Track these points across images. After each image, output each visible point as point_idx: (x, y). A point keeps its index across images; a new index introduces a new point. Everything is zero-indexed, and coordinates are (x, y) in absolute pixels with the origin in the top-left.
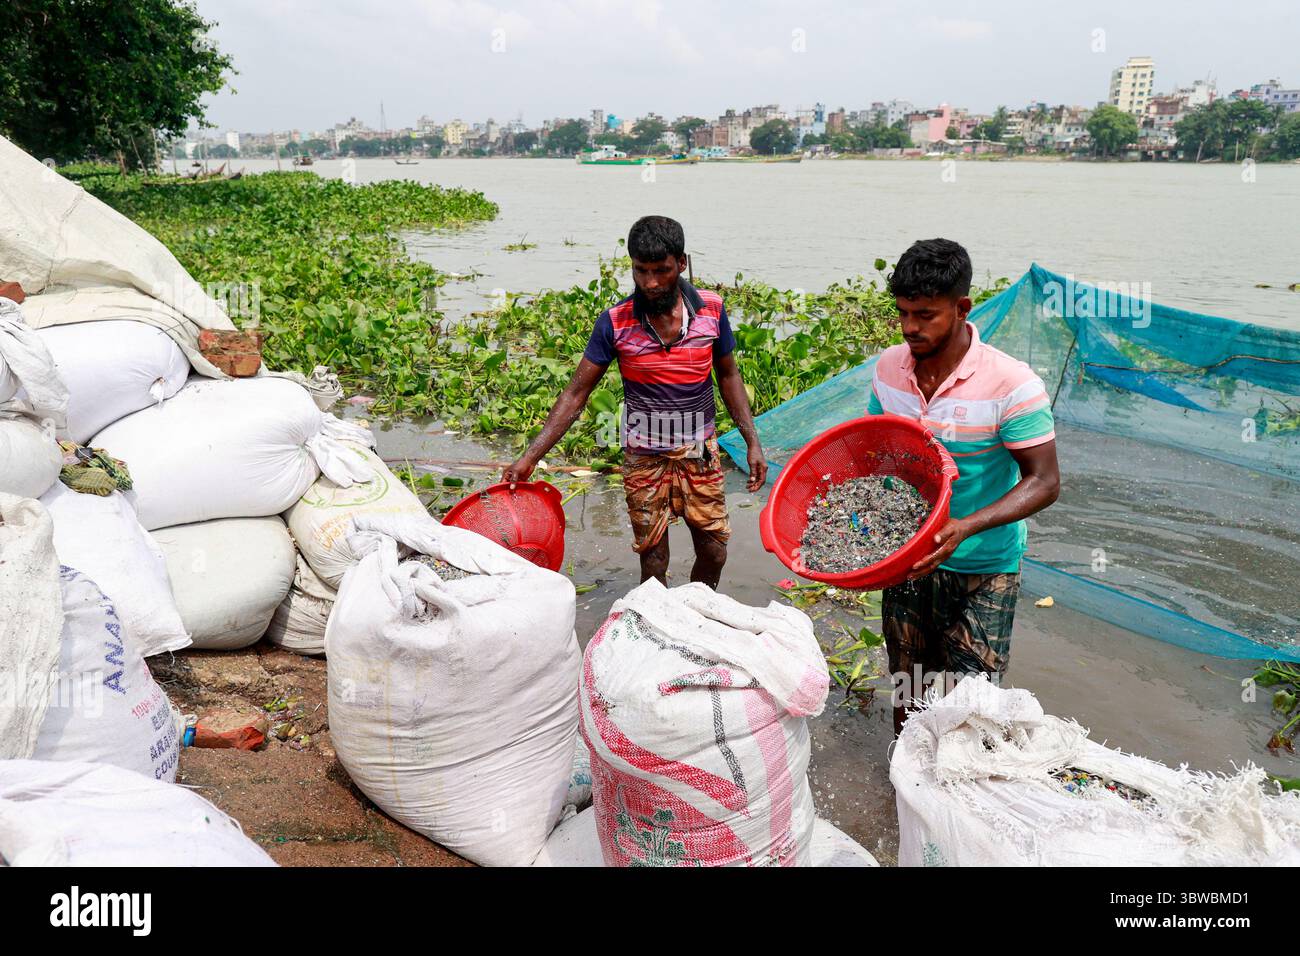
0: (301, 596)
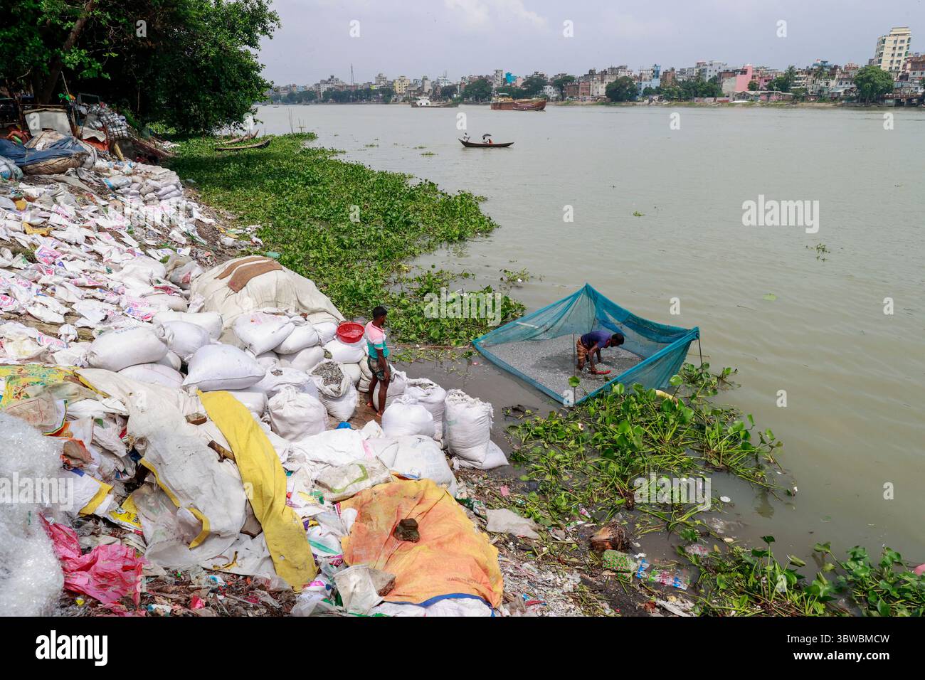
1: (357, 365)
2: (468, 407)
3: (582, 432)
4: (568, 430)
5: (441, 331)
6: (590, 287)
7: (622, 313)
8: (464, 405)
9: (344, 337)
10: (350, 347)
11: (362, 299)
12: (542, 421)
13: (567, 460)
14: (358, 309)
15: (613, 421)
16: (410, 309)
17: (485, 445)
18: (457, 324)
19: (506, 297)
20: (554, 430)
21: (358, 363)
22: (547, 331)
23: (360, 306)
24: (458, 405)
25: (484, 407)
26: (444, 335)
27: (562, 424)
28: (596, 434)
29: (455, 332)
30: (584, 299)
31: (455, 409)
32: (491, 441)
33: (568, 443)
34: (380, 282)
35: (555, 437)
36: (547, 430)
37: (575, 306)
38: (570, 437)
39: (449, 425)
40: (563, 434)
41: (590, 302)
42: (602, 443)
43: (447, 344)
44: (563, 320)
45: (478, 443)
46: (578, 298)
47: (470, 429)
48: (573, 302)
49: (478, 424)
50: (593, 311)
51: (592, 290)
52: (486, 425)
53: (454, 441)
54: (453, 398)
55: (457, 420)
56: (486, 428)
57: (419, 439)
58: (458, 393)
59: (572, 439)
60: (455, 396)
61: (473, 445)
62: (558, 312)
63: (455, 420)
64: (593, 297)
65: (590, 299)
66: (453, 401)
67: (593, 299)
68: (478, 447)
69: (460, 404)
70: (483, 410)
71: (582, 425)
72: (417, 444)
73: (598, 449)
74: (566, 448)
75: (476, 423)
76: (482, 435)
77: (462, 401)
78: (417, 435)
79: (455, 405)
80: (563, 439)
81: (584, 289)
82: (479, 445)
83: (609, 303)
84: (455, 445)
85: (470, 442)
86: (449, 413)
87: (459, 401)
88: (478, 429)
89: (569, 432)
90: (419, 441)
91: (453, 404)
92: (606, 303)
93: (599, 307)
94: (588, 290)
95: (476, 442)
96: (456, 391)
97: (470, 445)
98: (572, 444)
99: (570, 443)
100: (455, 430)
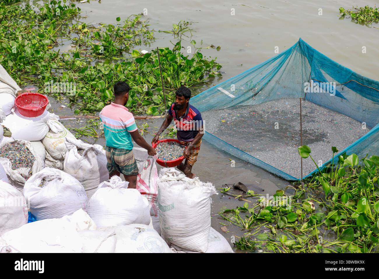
0: (47, 161)
1: (40, 143)
2: (186, 188)
3: (313, 211)
4: (299, 212)
6: (303, 42)
7: (344, 73)
8: (180, 187)
9: (24, 110)
10: (32, 121)
11: (29, 63)
13: (299, 246)
14: (25, 76)
16: (88, 72)
17: (206, 232)
19: (198, 53)
20: (282, 212)
21: (41, 141)
22: (255, 95)
23: (26, 73)
24: (173, 186)
25: (204, 187)
28: (331, 214)
29: (146, 98)
30: (297, 58)
31: (170, 192)
32: (211, 228)
34: (47, 41)
35: (285, 222)
36: (274, 213)
37: (286, 66)
38: (301, 219)
39: (165, 211)
40: (294, 216)
41: (305, 60)
42: (338, 224)
43: (141, 112)
44: (274, 82)
45: (199, 230)
46: (290, 57)
47: (190, 215)
48: (284, 61)
49: (199, 208)
50: (307, 71)
51: (307, 46)
52: (208, 208)
53: (170, 229)
54: (166, 179)
55: (174, 204)
56: (208, 212)
57: (138, 228)
58: (172, 173)
59: (304, 222)
60: (168, 176)
61: (193, 234)
62: (267, 73)
63: (171, 205)
64: (307, 54)
65: (304, 56)
66: (167, 181)
67: (307, 57)
68: (199, 235)
69: (176, 186)
70: (205, 192)
71: (313, 204)
72: (136, 234)
73: (335, 230)
74: (299, 233)
75: (197, 206)
76: (202, 221)
77: (177, 181)
78: (133, 224)
79: (170, 187)
80: (294, 222)
81: (297, 45)
82: (200, 233)
83: (327, 61)
84: (172, 234)
85: (189, 229)
86: (163, 196)
87: (173, 182)
88: (200, 214)
89: (300, 214)
90: (139, 231)
91: (168, 185)
92: (324, 60)
93: (314, 65)
94: (302, 46)
95: (197, 229)
96: (169, 170)
97: (190, 233)
98: (305, 228)
99: (303, 227)
100: (171, 216)
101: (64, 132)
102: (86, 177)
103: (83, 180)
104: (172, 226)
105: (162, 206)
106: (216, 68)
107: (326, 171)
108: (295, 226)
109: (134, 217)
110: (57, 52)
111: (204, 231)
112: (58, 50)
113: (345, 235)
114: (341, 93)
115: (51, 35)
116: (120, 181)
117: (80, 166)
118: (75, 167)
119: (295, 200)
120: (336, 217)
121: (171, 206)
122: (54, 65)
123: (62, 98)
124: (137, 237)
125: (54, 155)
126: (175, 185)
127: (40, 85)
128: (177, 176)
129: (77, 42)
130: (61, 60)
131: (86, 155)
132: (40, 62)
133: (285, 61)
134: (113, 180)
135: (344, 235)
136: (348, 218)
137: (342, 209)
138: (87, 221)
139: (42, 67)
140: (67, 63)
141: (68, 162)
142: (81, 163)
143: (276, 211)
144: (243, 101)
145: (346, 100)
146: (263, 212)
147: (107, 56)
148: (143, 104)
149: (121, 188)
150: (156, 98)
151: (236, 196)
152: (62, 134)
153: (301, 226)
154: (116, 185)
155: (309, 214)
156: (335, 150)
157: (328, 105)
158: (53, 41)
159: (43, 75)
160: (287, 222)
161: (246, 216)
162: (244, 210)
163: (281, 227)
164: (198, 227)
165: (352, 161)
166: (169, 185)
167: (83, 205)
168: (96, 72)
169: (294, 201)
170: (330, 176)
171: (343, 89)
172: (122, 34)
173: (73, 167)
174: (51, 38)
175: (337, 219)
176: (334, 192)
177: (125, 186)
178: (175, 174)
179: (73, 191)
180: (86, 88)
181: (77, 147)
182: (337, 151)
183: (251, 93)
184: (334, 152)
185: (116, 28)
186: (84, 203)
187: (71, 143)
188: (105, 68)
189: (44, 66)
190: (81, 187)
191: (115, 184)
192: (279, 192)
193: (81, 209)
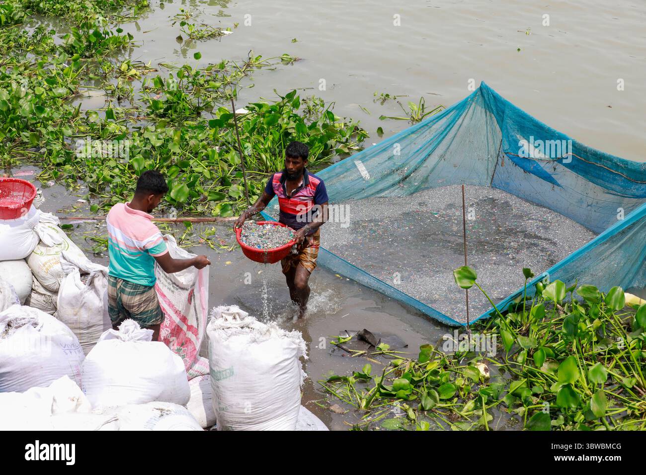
0: (35, 293)
1: (23, 263)
2: (254, 341)
3: (487, 380)
4: (460, 382)
5: (191, 185)
6: (488, 89)
8: (244, 338)
11: (27, 128)
12: (407, 366)
14: (20, 149)
15: (548, 356)
17: (292, 416)
18: (223, 170)
20: (432, 382)
21: (26, 260)
22: (404, 179)
23: (22, 144)
24: (233, 338)
25: (286, 339)
26: (199, 193)
27: (446, 368)
28: (515, 385)
29: (219, 188)
30: (477, 116)
31: (227, 347)
32: (302, 406)
33: (461, 408)
34: (61, 91)
35: (434, 399)
36: (416, 384)
37: (458, 130)
38: (464, 395)
39: (218, 380)
40: (451, 390)
41: (491, 118)
42: (527, 404)
43: (204, 212)
44: (437, 157)
45: (278, 413)
46: (464, 114)
47: (261, 386)
48: (455, 121)
49: (276, 375)
50: (495, 137)
51: (493, 96)
52: (292, 375)
53: (228, 411)
54: (223, 325)
55: (234, 368)
56: (294, 382)
57: (159, 409)
58: (232, 314)
59: (469, 398)
60: (226, 320)
61: (268, 419)
62: (424, 142)
63: (229, 369)
64: (494, 108)
65: (490, 112)
66: (223, 329)
67: (495, 114)
68: (278, 421)
69: (238, 336)
70: (286, 347)
71: (486, 367)
72: (155, 420)
73: (521, 415)
74: (459, 418)
75: (273, 372)
76: (281, 397)
77: (240, 329)
78: (154, 402)
79: (228, 339)
80: (450, 400)
81: (477, 93)
82: (280, 417)
83: (528, 122)
84: (231, 419)
85: (261, 411)
86: (216, 355)
87: (234, 330)
88: (278, 384)
89: (463, 385)
90: (160, 414)
91: (224, 336)
92: (523, 120)
93: (507, 129)
94: (485, 95)
95: (274, 410)
96: (228, 310)
97: (262, 417)
98: (470, 409)
99: (466, 408)
100: (230, 389)
101: (65, 245)
102: (92, 321)
103: (89, 325)
104: (231, 406)
105: (214, 371)
106: (357, 139)
107: (514, 308)
108: (452, 406)
109: (157, 391)
110: (77, 108)
111: (287, 414)
112: (79, 105)
113: (535, 423)
114: (553, 176)
115: (69, 80)
116: (137, 329)
117: (83, 302)
118: (74, 304)
119: (456, 360)
120: (524, 390)
121: (228, 371)
122: (68, 130)
123: (78, 188)
124: (155, 425)
125: (46, 284)
126: (236, 335)
127: (43, 165)
128: (242, 319)
129: (113, 92)
130: (84, 122)
131: (91, 283)
132: (45, 127)
133: (457, 121)
134: (125, 326)
135: (533, 422)
136: (546, 392)
137: (535, 376)
138: (74, 397)
139: (48, 134)
140: (92, 126)
141: (63, 295)
142: (84, 298)
143: (421, 381)
144: (382, 190)
145: (559, 188)
146: (398, 382)
147: (174, 119)
148: (209, 198)
149: (138, 340)
150: (236, 189)
151: (355, 353)
152: (61, 247)
153: (462, 406)
154: (130, 336)
155: (479, 385)
156: (528, 274)
157: (530, 196)
158: (71, 90)
159: (49, 147)
160: (438, 399)
161: (366, 389)
162: (364, 378)
163: (427, 408)
164: (276, 406)
165: (554, 293)
166: (226, 336)
167: (74, 369)
168: (142, 143)
169: (455, 362)
170: (521, 319)
171: (555, 169)
172: (202, 82)
173: (72, 305)
174: (69, 86)
175: (525, 394)
176: (525, 346)
177: (147, 337)
178: (237, 317)
179: (57, 345)
180: (119, 168)
181: (80, 270)
182: (532, 276)
183: (397, 177)
184: (527, 278)
185: (193, 72)
186: (76, 366)
187: (70, 262)
188: (157, 136)
189: (52, 132)
190: (71, 338)
191: (127, 334)
192: (424, 349)
193: (66, 377)
